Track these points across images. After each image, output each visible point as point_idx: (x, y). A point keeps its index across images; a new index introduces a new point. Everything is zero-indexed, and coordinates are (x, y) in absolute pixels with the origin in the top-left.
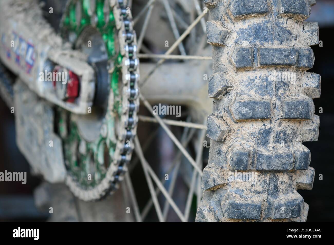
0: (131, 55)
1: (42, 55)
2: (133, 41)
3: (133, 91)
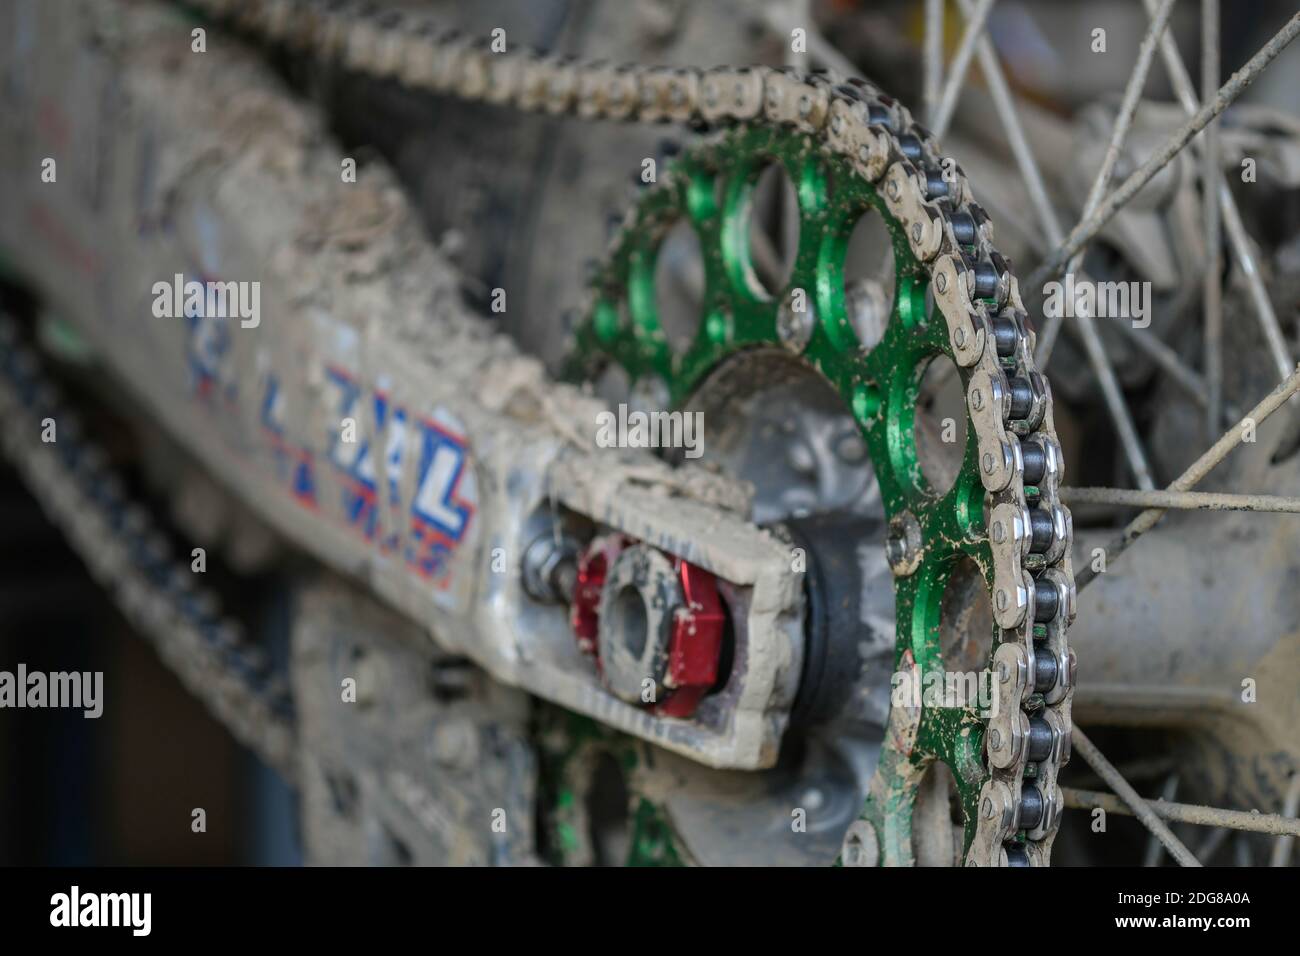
0: (1034, 490)
1: (514, 484)
2: (1038, 426)
3: (1047, 666)
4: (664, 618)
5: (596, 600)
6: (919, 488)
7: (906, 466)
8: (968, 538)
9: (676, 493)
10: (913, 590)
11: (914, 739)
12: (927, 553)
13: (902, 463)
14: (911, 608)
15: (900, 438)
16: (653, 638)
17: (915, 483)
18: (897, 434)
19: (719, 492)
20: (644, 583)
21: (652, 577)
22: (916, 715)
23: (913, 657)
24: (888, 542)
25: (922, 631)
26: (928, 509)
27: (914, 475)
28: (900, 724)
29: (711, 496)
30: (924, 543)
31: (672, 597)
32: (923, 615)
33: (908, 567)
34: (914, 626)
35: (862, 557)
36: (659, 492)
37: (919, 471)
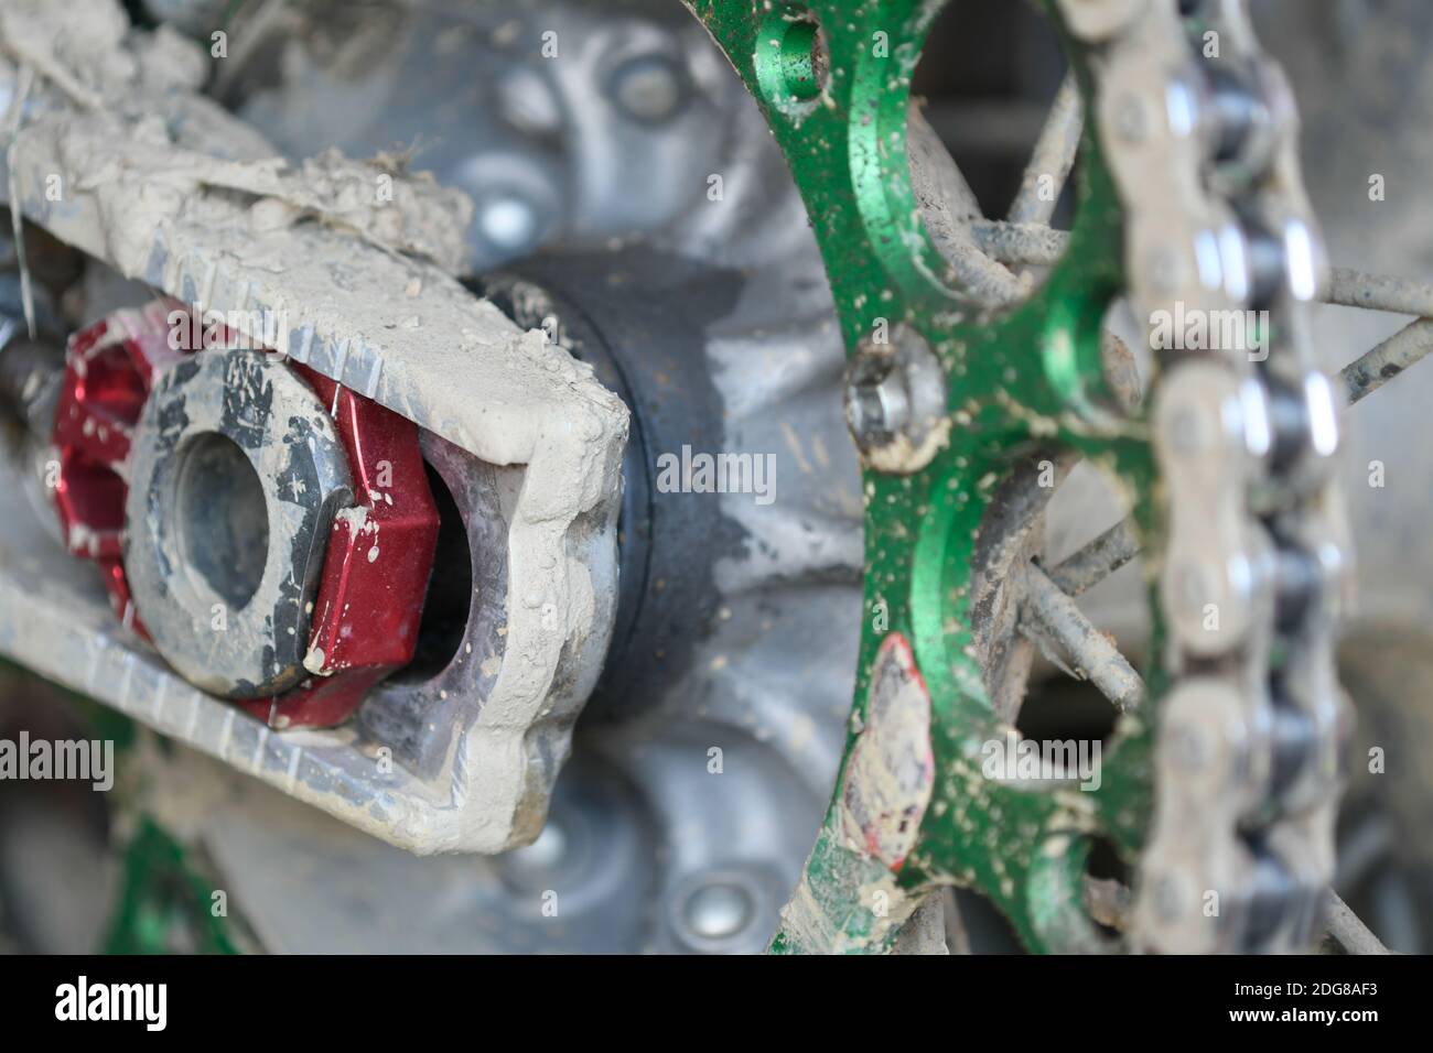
4: (308, 522)
5: (120, 447)
6: (928, 273)
7: (893, 220)
8: (1079, 416)
9: (307, 219)
10: (915, 505)
11: (911, 837)
12: (956, 432)
13: (884, 213)
14: (911, 544)
15: (878, 153)
16: (279, 564)
17: (918, 260)
18: (871, 146)
19: (404, 222)
20: (257, 438)
21: (278, 426)
22: (918, 785)
23: (914, 654)
24: (853, 391)
25: (935, 597)
26: (959, 332)
27: (913, 240)
28: (878, 802)
29: (386, 227)
30: (952, 404)
31: (328, 479)
32: (938, 562)
33: (910, 456)
34: (917, 585)
35: (720, 368)
36: (269, 216)
37: (922, 230)
